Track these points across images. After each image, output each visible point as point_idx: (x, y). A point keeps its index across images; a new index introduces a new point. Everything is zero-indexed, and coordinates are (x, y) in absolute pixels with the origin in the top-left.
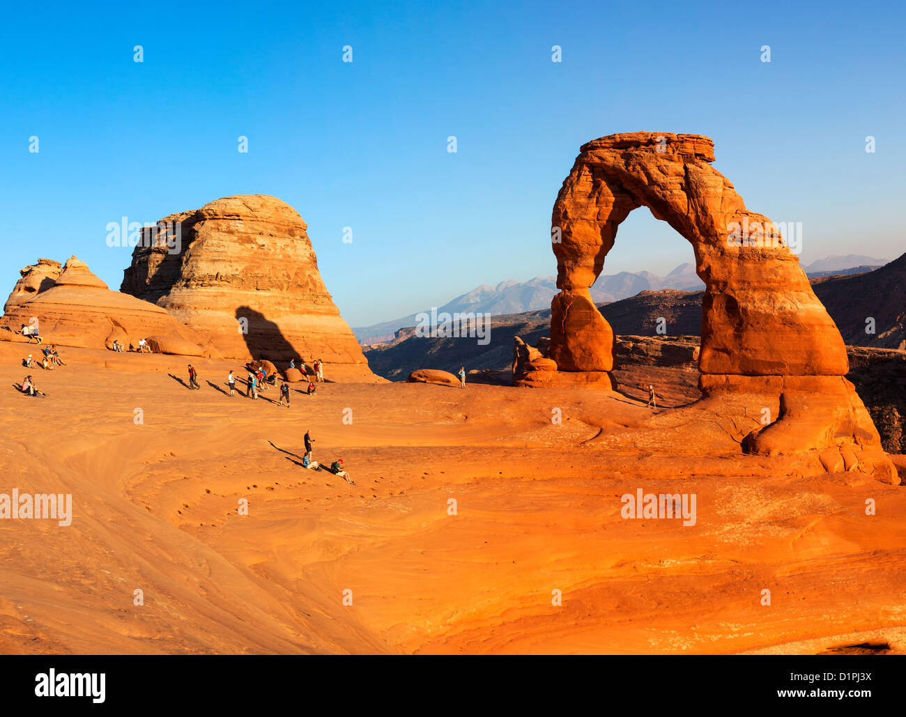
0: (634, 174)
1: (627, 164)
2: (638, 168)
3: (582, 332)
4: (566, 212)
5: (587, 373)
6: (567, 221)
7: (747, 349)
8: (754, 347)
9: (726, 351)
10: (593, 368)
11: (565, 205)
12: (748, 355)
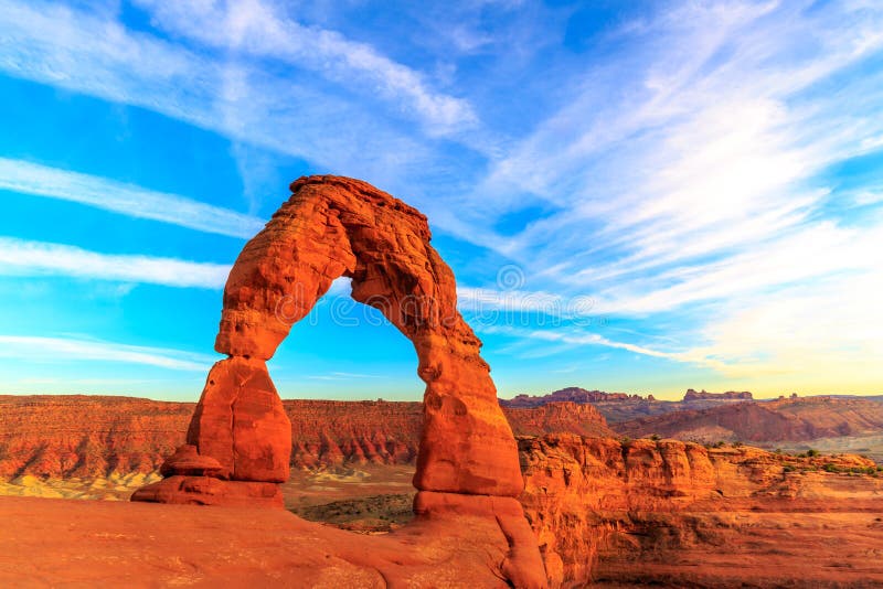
3: (260, 423)
4: (295, 251)
5: (260, 484)
6: (293, 262)
7: (472, 462)
8: (478, 464)
9: (453, 463)
10: (272, 477)
11: (295, 241)
12: (472, 470)
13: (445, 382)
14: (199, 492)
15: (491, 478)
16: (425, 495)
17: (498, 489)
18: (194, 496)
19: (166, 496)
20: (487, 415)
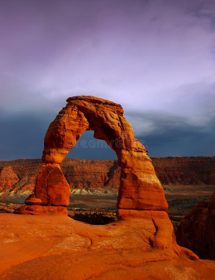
0: (100, 115)
1: (97, 110)
2: (102, 112)
3: (57, 186)
4: (64, 126)
5: (57, 207)
6: (64, 130)
7: (140, 198)
8: (143, 198)
9: (132, 198)
10: (61, 204)
11: (64, 122)
12: (140, 201)
13: (128, 168)
14: (32, 210)
15: (150, 204)
16: (120, 210)
17: (153, 208)
18: (31, 212)
19: (21, 212)
20: (147, 179)
